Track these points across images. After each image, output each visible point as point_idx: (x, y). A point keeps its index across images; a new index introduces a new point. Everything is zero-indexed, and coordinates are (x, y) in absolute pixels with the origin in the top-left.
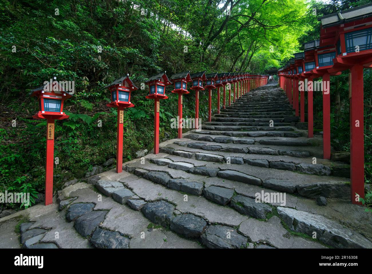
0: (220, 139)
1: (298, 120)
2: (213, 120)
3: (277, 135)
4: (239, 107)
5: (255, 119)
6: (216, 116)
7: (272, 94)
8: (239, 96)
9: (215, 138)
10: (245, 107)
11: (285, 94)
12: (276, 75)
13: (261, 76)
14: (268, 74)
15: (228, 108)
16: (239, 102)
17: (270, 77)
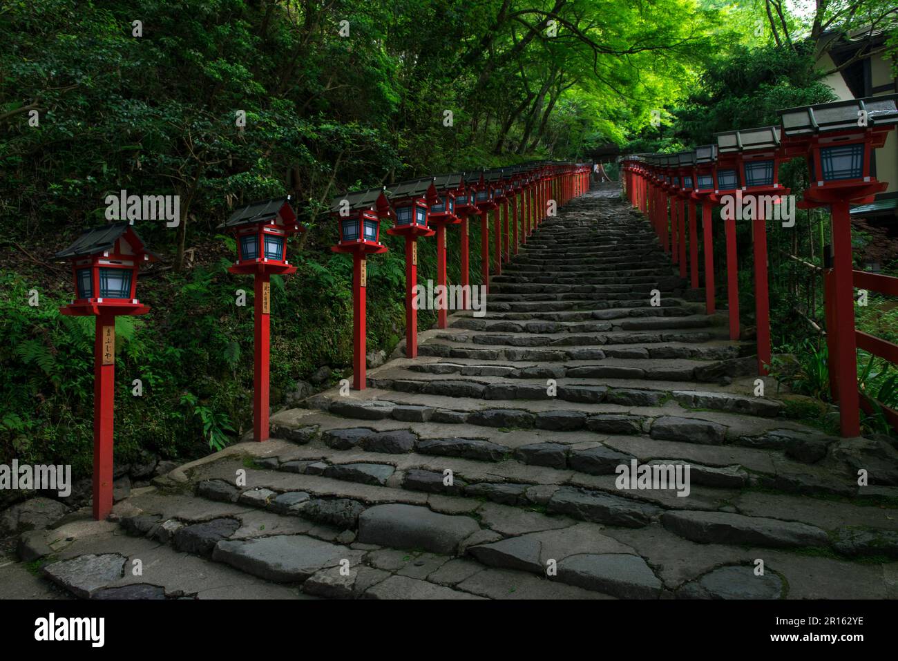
0: (539, 325)
1: (686, 285)
3: (650, 314)
4: (542, 257)
5: (596, 286)
6: (494, 280)
7: (615, 223)
8: (532, 228)
9: (527, 325)
10: (558, 257)
11: (649, 225)
12: (613, 161)
13: (574, 168)
14: (591, 160)
15: (517, 260)
16: (535, 243)
17: (596, 167)
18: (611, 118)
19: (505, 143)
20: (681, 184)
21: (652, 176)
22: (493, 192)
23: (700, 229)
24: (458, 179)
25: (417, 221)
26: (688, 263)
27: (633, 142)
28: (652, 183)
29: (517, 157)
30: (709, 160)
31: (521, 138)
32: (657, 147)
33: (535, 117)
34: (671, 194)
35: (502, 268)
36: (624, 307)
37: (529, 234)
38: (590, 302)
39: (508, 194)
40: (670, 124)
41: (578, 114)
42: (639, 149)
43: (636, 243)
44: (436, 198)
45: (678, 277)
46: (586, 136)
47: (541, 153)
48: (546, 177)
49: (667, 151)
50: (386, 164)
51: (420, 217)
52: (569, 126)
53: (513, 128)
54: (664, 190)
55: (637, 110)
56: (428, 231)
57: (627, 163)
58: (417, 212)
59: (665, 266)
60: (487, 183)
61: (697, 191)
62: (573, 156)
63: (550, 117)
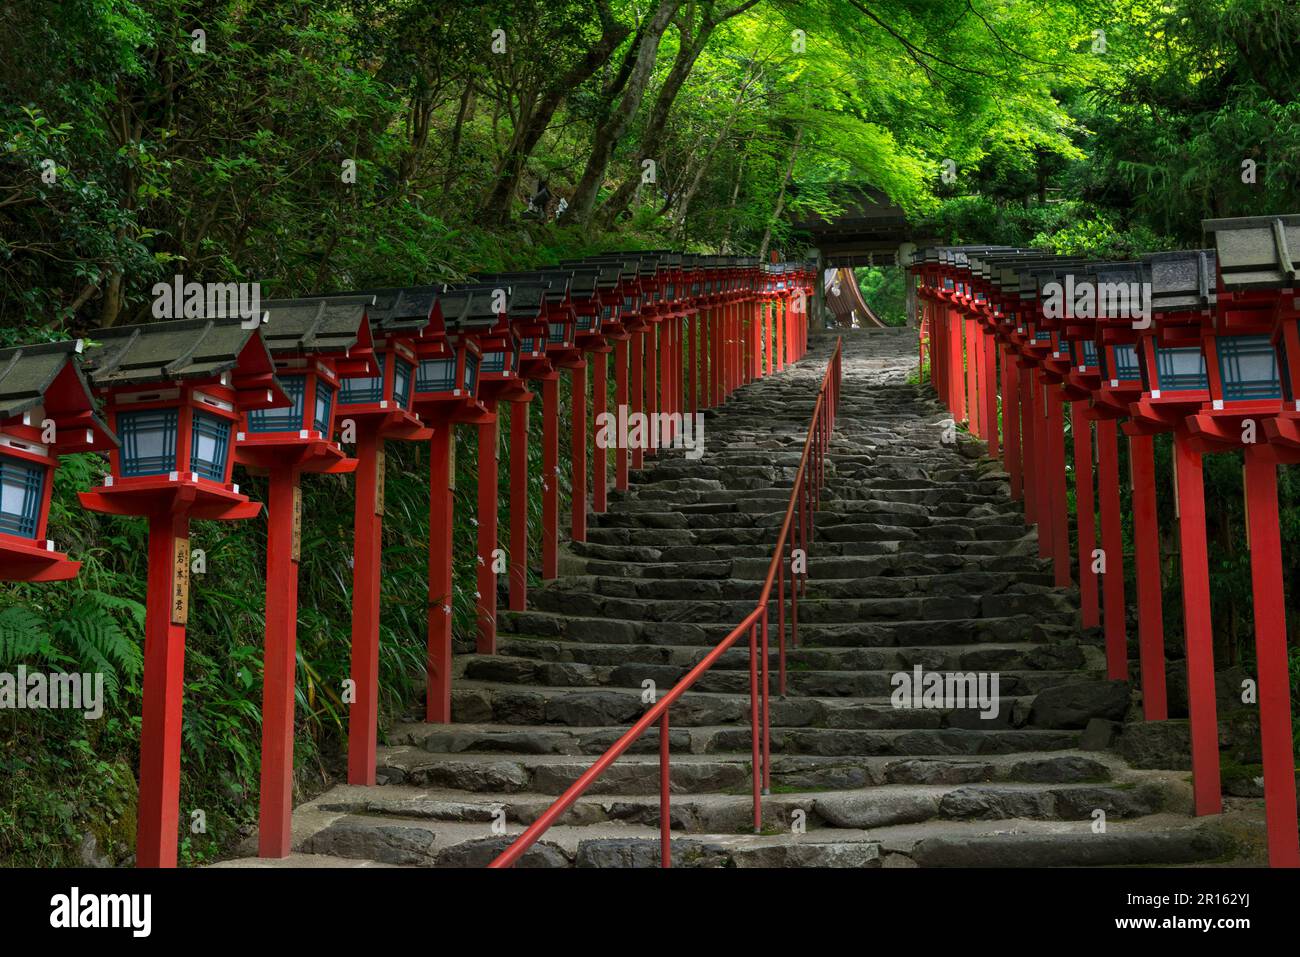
0: (627, 848)
1: (1127, 708)
2: (466, 711)
3: (1005, 809)
4: (641, 592)
5: (828, 702)
6: (473, 673)
7: (894, 475)
8: (610, 485)
9: (584, 845)
10: (697, 593)
11: (1006, 488)
12: (885, 261)
13: (758, 277)
14: (814, 253)
15: (555, 601)
16: (620, 538)
17: (832, 277)
18: (881, 118)
19: (523, 183)
20: (1105, 370)
21: (1012, 328)
22: (475, 360)
23: (1168, 524)
24: (350, 319)
25: (195, 464)
26: (1133, 628)
27: (953, 201)
28: (1014, 349)
29: (562, 235)
30: (1187, 301)
31: (582, 168)
32: (1029, 229)
33: (627, 107)
34: (1073, 393)
35: (503, 630)
36: (922, 782)
37: (598, 506)
38: (811, 760)
39: (527, 368)
40: (1072, 152)
41: (771, 98)
42: (974, 228)
43: (964, 550)
44: (268, 385)
45: (1098, 675)
46: (796, 172)
47: (645, 226)
48: (663, 309)
49: (1061, 243)
50: (91, 254)
51: (206, 449)
52: (741, 139)
53: (549, 136)
54: (1053, 378)
55: (965, 99)
56: (233, 503)
57: (933, 272)
58: (196, 433)
59: (1058, 633)
60: (452, 331)
61: (1156, 394)
62: (756, 236)
63: (678, 106)
